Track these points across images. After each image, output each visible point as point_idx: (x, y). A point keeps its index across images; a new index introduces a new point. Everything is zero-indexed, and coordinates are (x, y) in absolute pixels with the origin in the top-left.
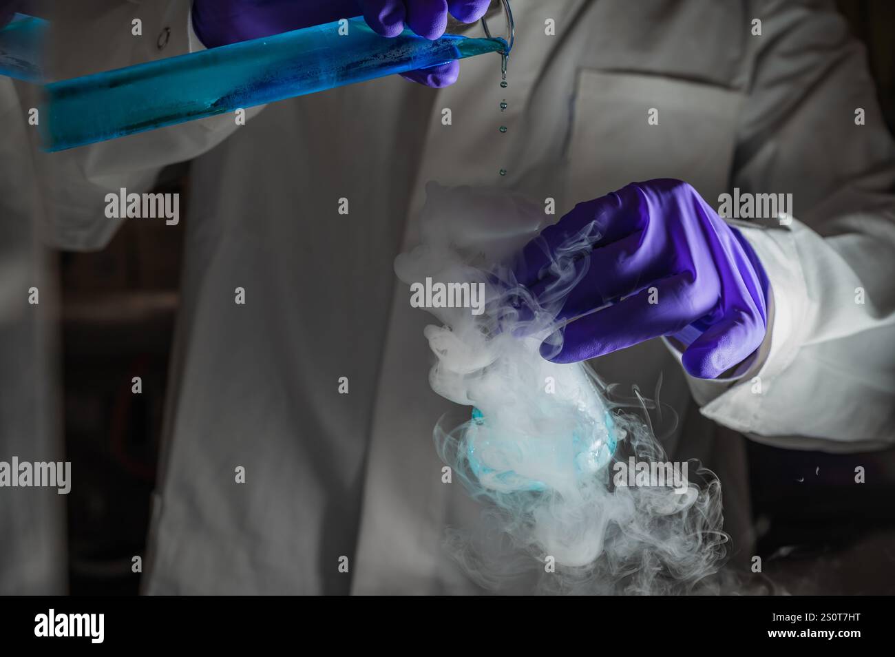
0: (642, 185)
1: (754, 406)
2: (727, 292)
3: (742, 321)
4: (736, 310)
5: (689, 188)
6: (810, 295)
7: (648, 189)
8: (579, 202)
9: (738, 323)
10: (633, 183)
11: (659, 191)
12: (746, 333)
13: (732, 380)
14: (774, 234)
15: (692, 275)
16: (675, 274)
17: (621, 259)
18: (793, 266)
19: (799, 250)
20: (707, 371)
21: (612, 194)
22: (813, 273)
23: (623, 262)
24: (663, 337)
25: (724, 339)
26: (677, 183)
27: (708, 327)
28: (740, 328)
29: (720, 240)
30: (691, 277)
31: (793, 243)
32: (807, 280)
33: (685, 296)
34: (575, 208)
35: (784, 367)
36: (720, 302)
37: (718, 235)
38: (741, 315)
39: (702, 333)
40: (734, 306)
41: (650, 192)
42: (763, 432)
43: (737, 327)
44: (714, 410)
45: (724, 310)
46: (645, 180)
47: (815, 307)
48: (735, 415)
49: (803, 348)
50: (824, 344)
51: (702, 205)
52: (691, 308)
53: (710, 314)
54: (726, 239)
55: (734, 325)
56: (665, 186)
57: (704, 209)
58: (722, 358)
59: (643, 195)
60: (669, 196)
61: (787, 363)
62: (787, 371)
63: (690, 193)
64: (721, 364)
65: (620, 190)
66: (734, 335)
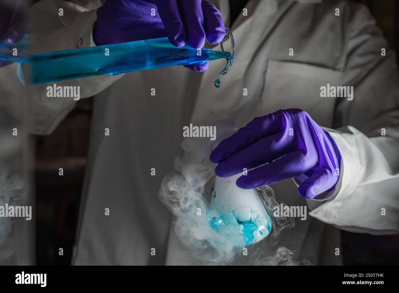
0: (284, 111)
1: (334, 212)
2: (321, 160)
3: (326, 173)
4: (324, 168)
5: (305, 113)
6: (361, 163)
7: (286, 113)
8: (255, 117)
9: (324, 174)
10: (280, 110)
11: (292, 114)
12: (328, 179)
13: (323, 200)
14: (345, 135)
15: (305, 151)
16: (297, 151)
17: (273, 142)
18: (354, 150)
19: (357, 143)
20: (309, 195)
21: (270, 114)
22: (363, 153)
23: (273, 144)
24: (293, 179)
25: (317, 181)
26: (300, 111)
27: (311, 175)
28: (325, 176)
29: (318, 137)
30: (305, 152)
31: (354, 140)
32: (360, 157)
33: (302, 161)
34: (254, 120)
35: (348, 195)
36: (318, 164)
37: (317, 134)
38: (326, 170)
39: (308, 178)
40: (323, 166)
41: (287, 114)
42: (339, 224)
43: (324, 176)
44: (315, 213)
45: (319, 168)
46: (286, 109)
47: (364, 169)
48: (325, 216)
49: (357, 187)
50: (368, 185)
51: (310, 120)
52: (305, 166)
53: (313, 169)
54: (321, 136)
55: (322, 175)
56: (295, 112)
57: (311, 122)
58: (316, 189)
59: (284, 115)
60: (296, 116)
61: (350, 193)
62: (349, 197)
63: (305, 115)
64: (315, 192)
65: (274, 113)
66: (322, 180)
